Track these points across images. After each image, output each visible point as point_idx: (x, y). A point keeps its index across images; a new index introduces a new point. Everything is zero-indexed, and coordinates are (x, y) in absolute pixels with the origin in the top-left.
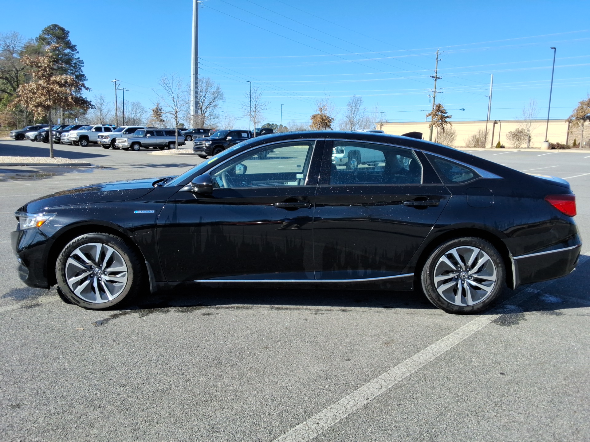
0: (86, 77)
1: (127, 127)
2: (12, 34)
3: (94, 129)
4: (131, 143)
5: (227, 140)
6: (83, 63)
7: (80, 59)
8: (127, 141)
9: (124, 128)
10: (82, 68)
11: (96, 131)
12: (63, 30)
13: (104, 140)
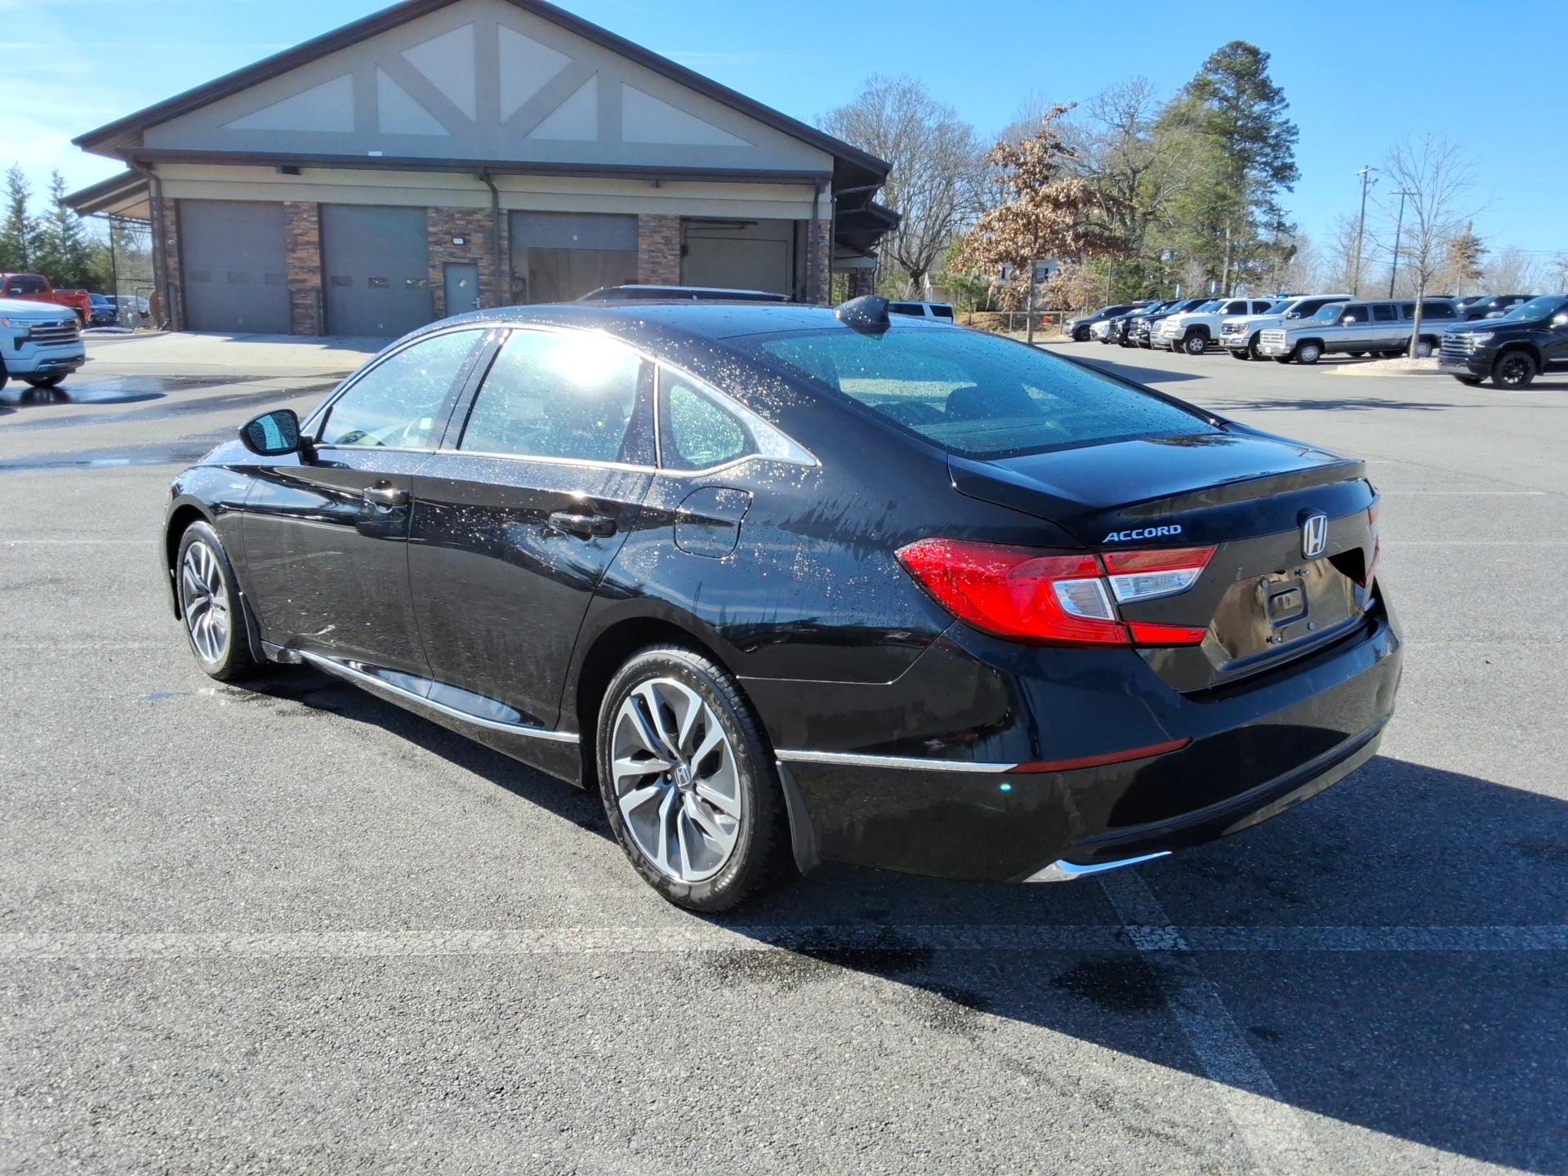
0: (1297, 169)
1: (1300, 300)
2: (1133, 83)
3: (1227, 308)
4: (1294, 342)
5: (1552, 326)
6: (1297, 133)
7: (1290, 124)
8: (1284, 337)
9: (1292, 303)
10: (1294, 148)
11: (1229, 313)
12: (1253, 52)
13: (1235, 336)
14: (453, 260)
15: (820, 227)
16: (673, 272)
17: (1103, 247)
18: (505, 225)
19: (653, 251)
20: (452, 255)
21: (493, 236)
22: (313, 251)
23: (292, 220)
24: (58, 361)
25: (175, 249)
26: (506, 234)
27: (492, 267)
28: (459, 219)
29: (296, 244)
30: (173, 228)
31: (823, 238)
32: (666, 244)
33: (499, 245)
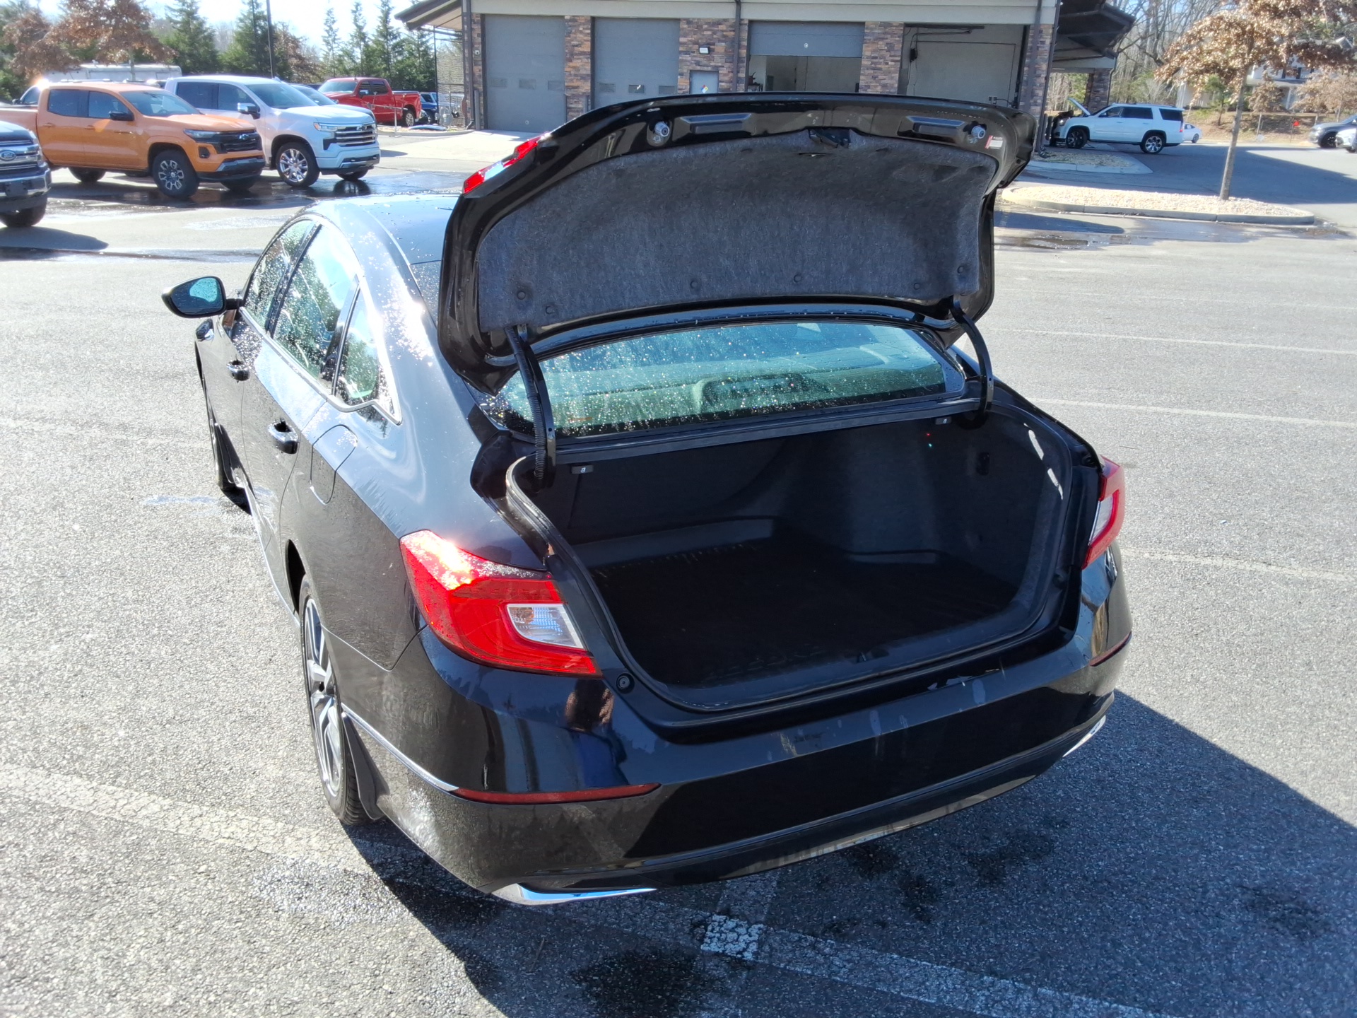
14: (698, 68)
15: (1041, 32)
16: (892, 78)
17: (1324, 59)
18: (745, 35)
19: (876, 58)
20: (698, 63)
21: (734, 43)
22: (585, 60)
23: (571, 33)
24: (358, 159)
25: (480, 59)
26: (745, 43)
27: (731, 75)
28: (706, 30)
29: (572, 55)
30: (479, 40)
31: (1043, 43)
32: (888, 51)
33: (739, 53)
